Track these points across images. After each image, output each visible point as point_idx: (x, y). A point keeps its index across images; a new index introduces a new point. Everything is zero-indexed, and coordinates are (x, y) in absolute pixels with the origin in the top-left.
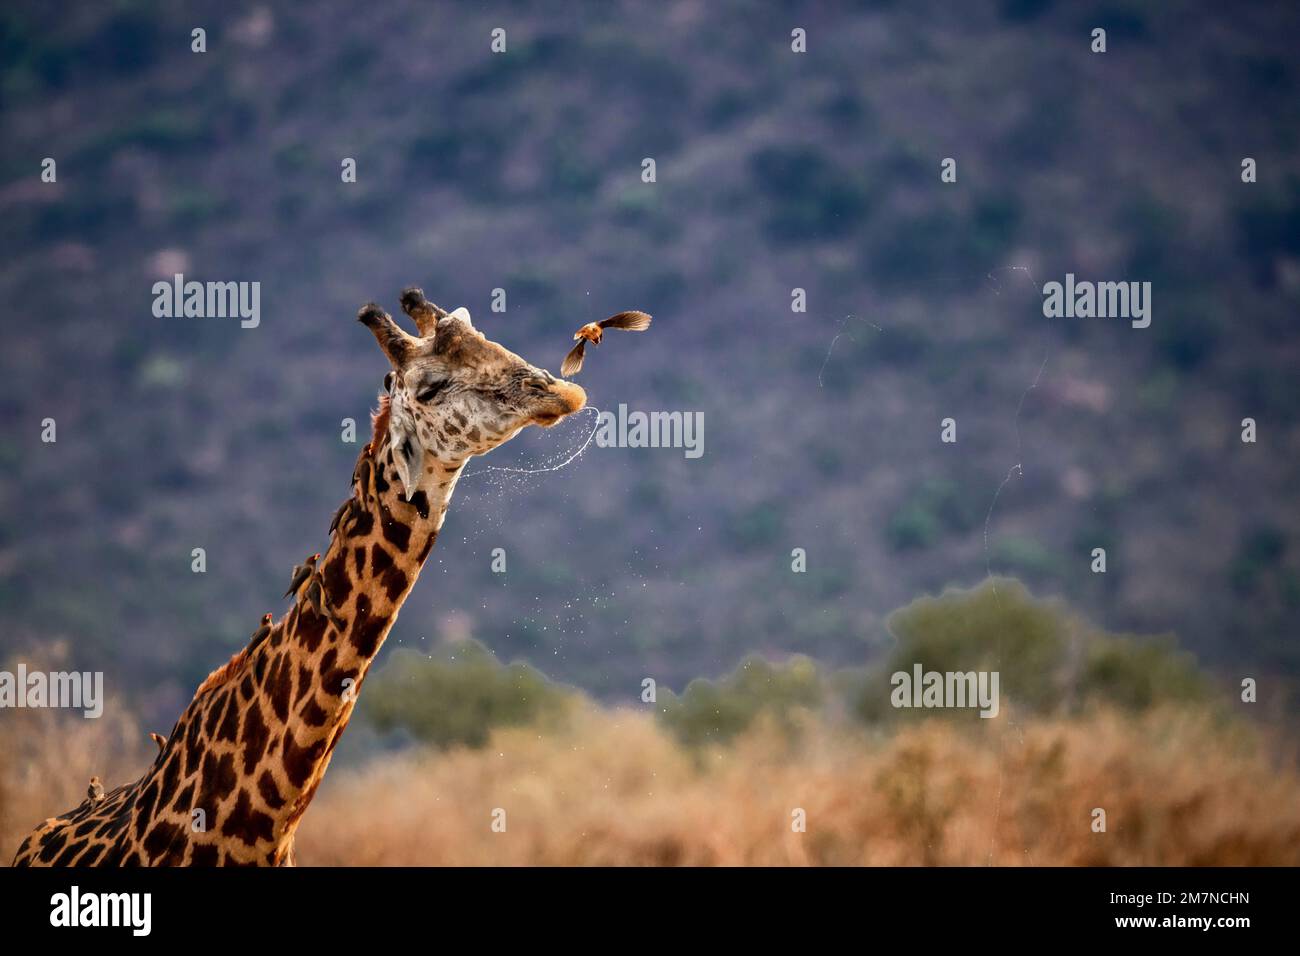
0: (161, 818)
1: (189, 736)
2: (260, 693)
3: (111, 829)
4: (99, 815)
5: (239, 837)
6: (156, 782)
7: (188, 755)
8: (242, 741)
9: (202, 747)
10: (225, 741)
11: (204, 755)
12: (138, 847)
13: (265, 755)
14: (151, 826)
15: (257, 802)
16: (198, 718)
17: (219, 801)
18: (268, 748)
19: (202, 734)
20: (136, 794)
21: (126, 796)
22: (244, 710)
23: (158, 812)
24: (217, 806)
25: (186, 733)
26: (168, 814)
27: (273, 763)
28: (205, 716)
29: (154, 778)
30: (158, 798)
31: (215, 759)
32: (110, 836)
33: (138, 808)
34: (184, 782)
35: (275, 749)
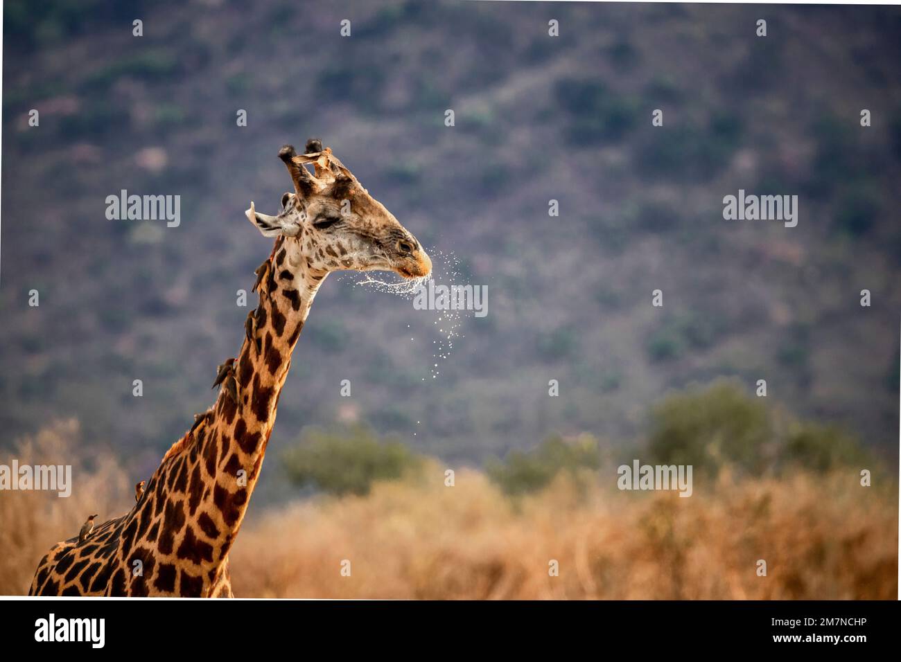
0: (139, 545)
1: (158, 487)
2: (200, 458)
3: (105, 552)
4: (96, 541)
5: (189, 558)
6: (136, 519)
7: (157, 501)
8: (189, 491)
9: (165, 496)
10: (179, 492)
11: (166, 501)
12: (123, 565)
13: (202, 501)
14: (133, 550)
15: (200, 535)
16: (164, 476)
17: (174, 534)
18: (203, 496)
19: (166, 487)
20: (122, 527)
21: (115, 527)
22: (191, 470)
23: (137, 541)
24: (174, 537)
25: (157, 485)
26: (144, 543)
27: (207, 506)
28: (168, 474)
29: (135, 517)
30: (138, 531)
31: (172, 504)
32: (105, 557)
33: (124, 537)
34: (154, 521)
35: (208, 496)
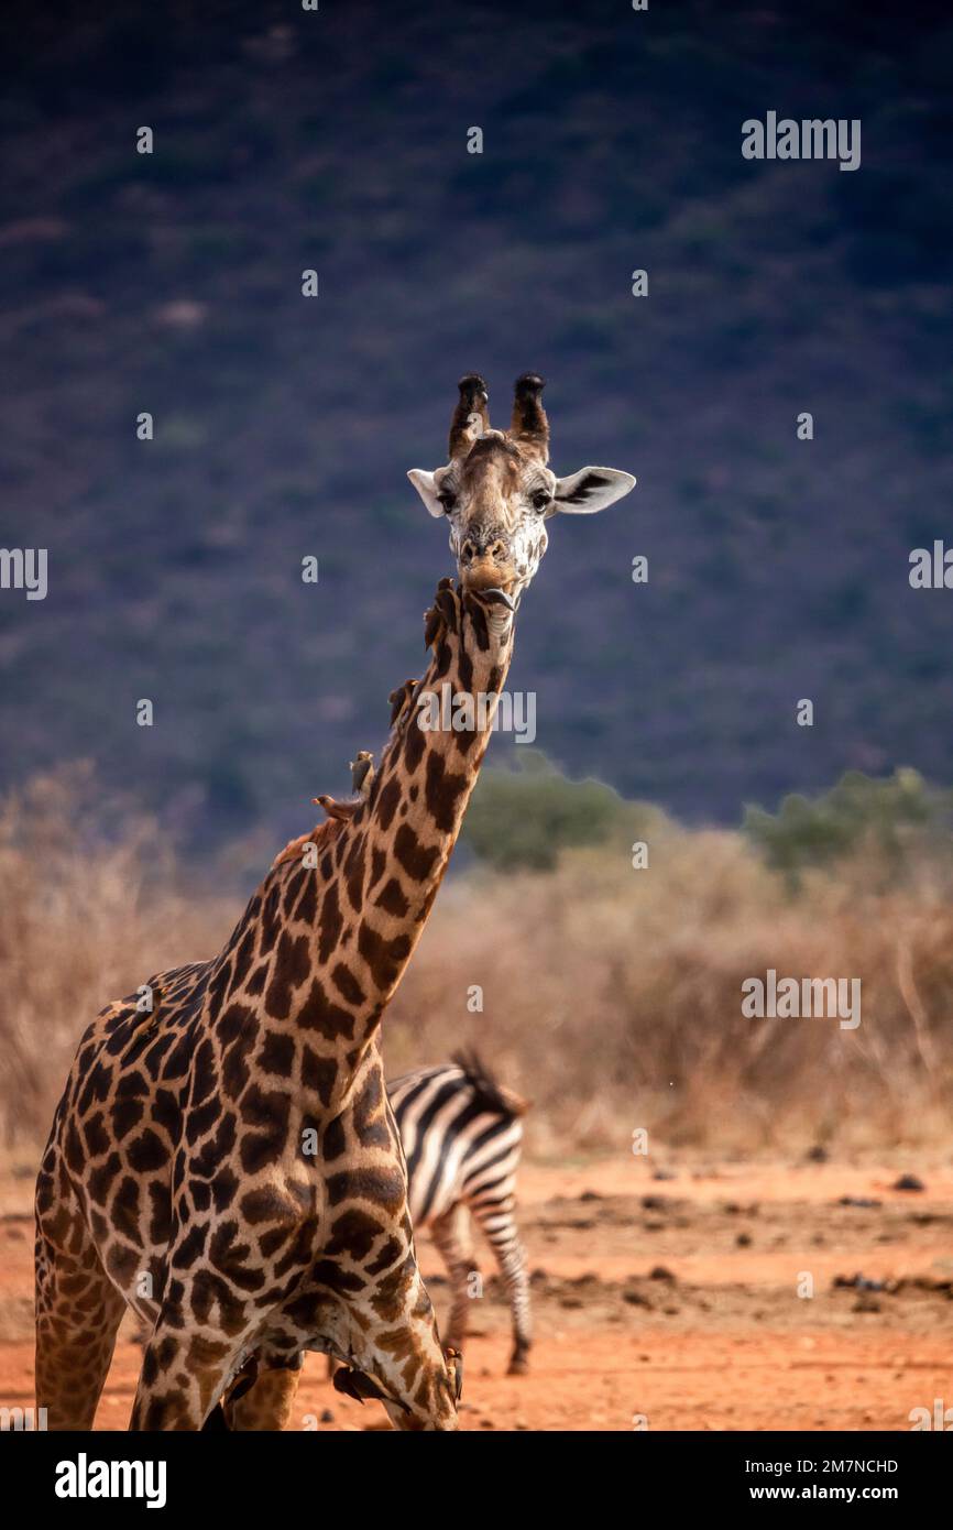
0: (233, 1001)
1: (266, 911)
2: (338, 874)
3: (182, 1016)
4: (168, 1002)
5: (317, 1030)
6: (229, 962)
7: (264, 931)
8: (319, 925)
9: (279, 925)
10: (302, 922)
11: (280, 933)
12: (211, 1033)
13: (338, 946)
14: (224, 1010)
15: (334, 996)
16: (276, 892)
17: (293, 988)
18: (341, 937)
19: (280, 911)
20: (209, 976)
21: (198, 979)
22: (322, 891)
23: (230, 995)
24: (291, 994)
25: (263, 907)
26: (241, 997)
27: (347, 954)
28: (284, 890)
29: (227, 958)
30: (232, 979)
31: (290, 939)
32: (182, 1024)
33: (211, 992)
34: (259, 961)
35: (349, 940)
